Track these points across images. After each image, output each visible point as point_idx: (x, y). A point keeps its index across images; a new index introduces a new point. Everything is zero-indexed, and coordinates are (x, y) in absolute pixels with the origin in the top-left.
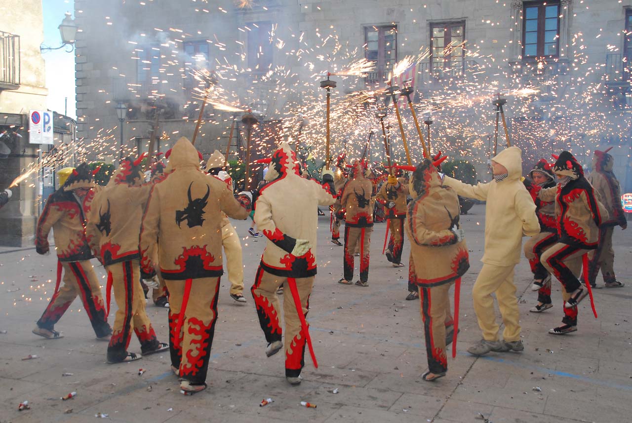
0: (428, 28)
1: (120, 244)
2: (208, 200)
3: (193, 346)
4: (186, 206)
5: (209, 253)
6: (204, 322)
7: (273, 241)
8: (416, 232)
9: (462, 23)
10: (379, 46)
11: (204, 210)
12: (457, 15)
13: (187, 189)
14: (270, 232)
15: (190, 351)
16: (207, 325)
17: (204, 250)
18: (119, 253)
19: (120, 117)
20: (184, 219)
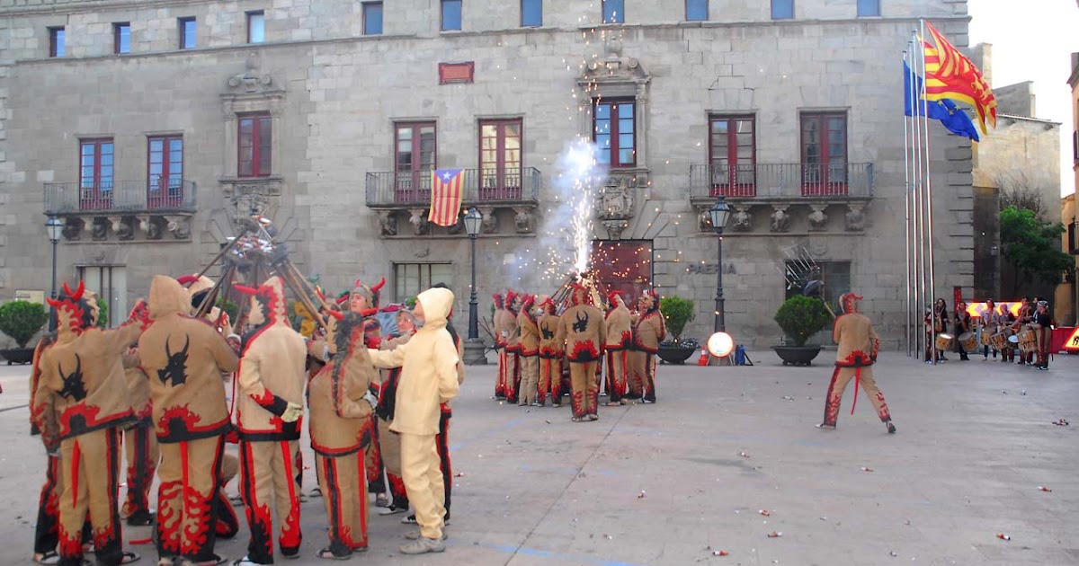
0: (476, 125)
1: (98, 405)
2: (189, 352)
3: (191, 521)
4: (166, 364)
5: (191, 412)
6: (202, 492)
7: (261, 405)
8: (341, 402)
9: (518, 120)
10: (414, 147)
11: (185, 364)
12: (511, 110)
13: (165, 344)
14: (258, 396)
15: (189, 526)
16: (206, 496)
17: (185, 410)
18: (98, 417)
19: (52, 238)
20: (168, 378)
